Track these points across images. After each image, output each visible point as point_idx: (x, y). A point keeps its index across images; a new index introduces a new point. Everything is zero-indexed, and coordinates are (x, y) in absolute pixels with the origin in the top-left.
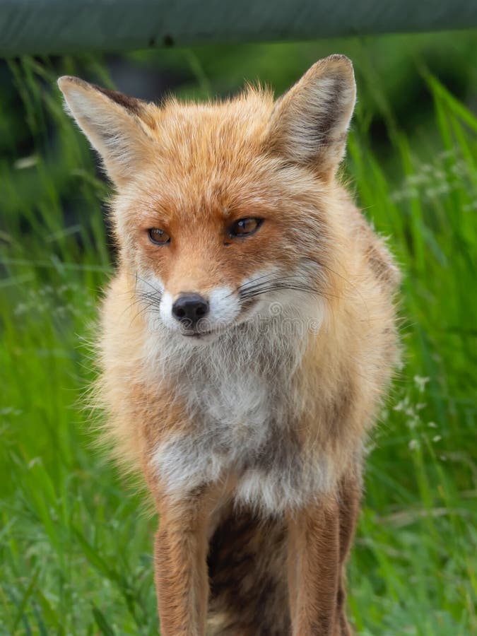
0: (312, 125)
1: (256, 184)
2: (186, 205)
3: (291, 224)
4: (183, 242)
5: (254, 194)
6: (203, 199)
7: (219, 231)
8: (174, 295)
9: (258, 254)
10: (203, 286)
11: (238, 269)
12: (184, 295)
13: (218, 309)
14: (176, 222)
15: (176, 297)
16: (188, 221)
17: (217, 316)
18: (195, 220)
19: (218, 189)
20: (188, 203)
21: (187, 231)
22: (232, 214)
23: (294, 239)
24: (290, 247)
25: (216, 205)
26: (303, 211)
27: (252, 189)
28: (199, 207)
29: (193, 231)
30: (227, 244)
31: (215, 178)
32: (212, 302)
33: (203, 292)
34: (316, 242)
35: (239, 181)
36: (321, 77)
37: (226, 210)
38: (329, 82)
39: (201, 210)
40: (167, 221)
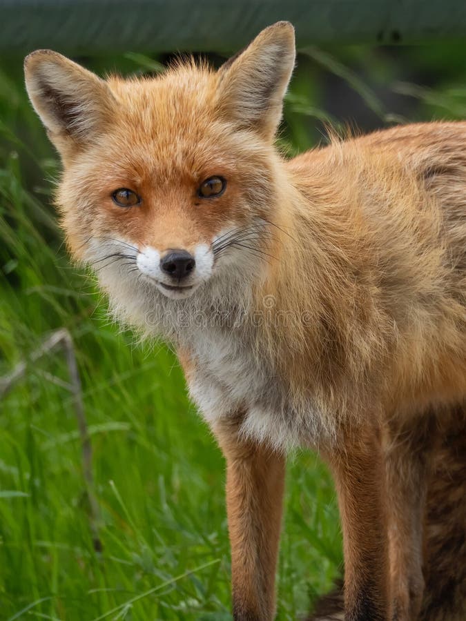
0: (257, 90)
1: (216, 148)
2: (157, 168)
3: (248, 184)
4: (156, 203)
5: (216, 156)
6: (174, 163)
7: (190, 195)
8: (162, 251)
9: (223, 211)
10: (187, 244)
11: (209, 227)
12: (173, 251)
13: (202, 264)
14: (148, 183)
15: (165, 253)
16: (160, 183)
17: (201, 272)
18: (167, 182)
19: (185, 154)
20: (159, 166)
21: (160, 192)
22: (201, 176)
23: (250, 198)
24: (247, 207)
25: (187, 169)
26: (256, 171)
27: (215, 152)
28: (170, 171)
29: (166, 192)
30: (197, 204)
31: (181, 145)
32: (197, 259)
33: (188, 249)
34: (267, 200)
35: (200, 145)
37: (195, 175)
38: (274, 48)
39: (172, 173)
40: (139, 180)
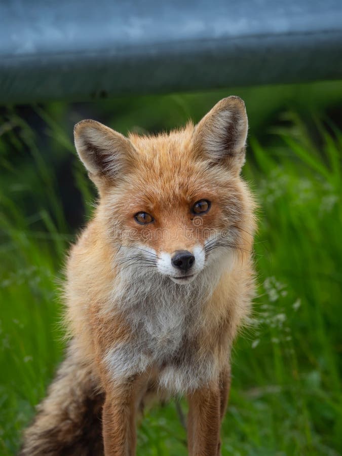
1: (202, 180)
2: (163, 197)
3: (225, 204)
4: (164, 220)
5: (203, 186)
6: (174, 192)
7: (186, 212)
8: (171, 253)
9: (209, 223)
10: (188, 246)
12: (179, 252)
13: (199, 259)
14: (158, 208)
15: (174, 254)
16: (166, 207)
17: (199, 264)
18: (170, 206)
19: (181, 185)
20: (164, 195)
21: (166, 213)
22: (192, 199)
23: (227, 213)
24: (226, 219)
25: (183, 195)
26: (230, 194)
27: (201, 183)
28: (172, 197)
29: (170, 212)
30: (192, 219)
31: (178, 179)
32: (195, 255)
33: (189, 250)
34: (239, 215)
35: (192, 179)
36: (223, 110)
37: (188, 198)
39: (173, 199)
40: (152, 206)
